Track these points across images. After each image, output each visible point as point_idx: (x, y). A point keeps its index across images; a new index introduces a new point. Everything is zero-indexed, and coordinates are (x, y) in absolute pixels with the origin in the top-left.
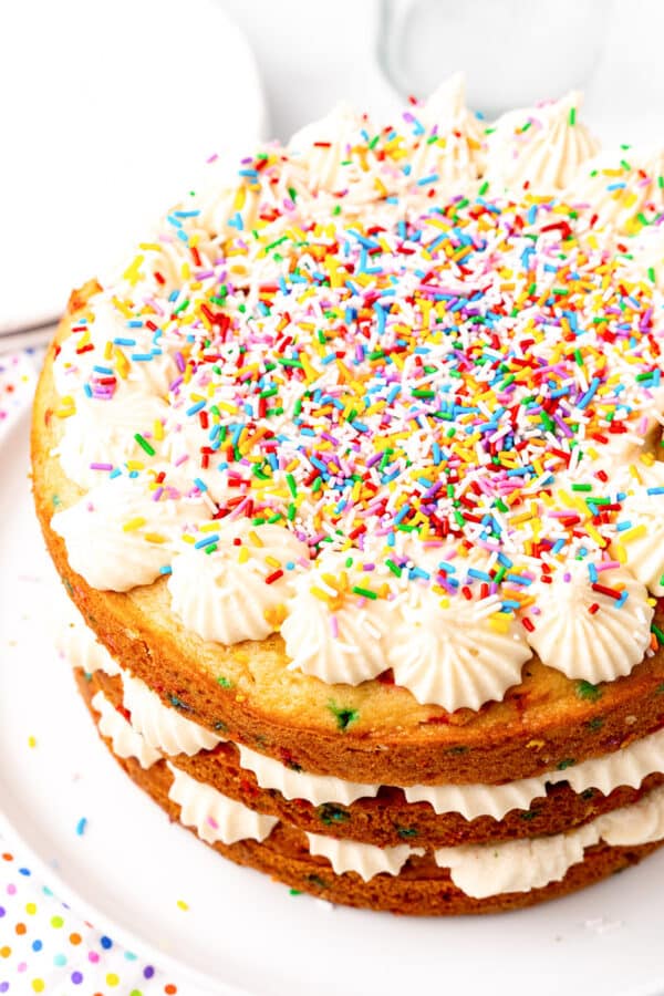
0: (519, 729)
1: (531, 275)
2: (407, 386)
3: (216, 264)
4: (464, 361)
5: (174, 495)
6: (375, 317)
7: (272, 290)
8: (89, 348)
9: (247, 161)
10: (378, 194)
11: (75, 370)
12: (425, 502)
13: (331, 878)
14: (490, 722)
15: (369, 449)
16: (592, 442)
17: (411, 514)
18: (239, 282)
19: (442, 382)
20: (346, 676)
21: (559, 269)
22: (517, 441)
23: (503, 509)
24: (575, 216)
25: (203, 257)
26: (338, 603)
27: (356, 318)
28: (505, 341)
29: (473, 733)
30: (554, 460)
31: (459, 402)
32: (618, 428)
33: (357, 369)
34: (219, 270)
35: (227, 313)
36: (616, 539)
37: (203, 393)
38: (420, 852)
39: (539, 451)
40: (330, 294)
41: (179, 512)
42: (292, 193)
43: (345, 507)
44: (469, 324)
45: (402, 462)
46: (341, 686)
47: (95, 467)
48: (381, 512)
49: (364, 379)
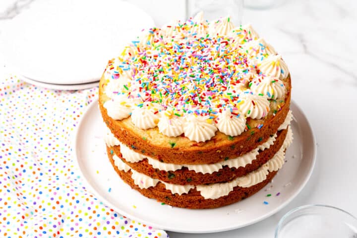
0: (214, 147)
1: (218, 52)
2: (189, 74)
3: (144, 51)
4: (202, 69)
5: (133, 97)
6: (181, 61)
7: (157, 56)
8: (113, 68)
9: (151, 29)
10: (182, 37)
11: (110, 73)
12: (192, 97)
13: (171, 197)
14: (207, 145)
15: (179, 87)
16: (232, 85)
17: (189, 100)
18: (149, 55)
19: (197, 74)
20: (173, 135)
21: (225, 51)
22: (214, 85)
23: (211, 99)
24: (229, 40)
25: (140, 50)
26: (171, 117)
27: (176, 61)
28: (212, 65)
29: (203, 148)
30: (223, 89)
31: (200, 77)
32: (238, 82)
33: (177, 72)
34: (144, 53)
35: (146, 60)
36: (237, 104)
37: (140, 77)
38: (193, 188)
39: (219, 87)
40: (171, 57)
41: (134, 101)
42: (162, 37)
43: (173, 99)
44: (204, 62)
45: (187, 90)
46: (172, 137)
47: (115, 93)
48: (182, 100)
49: (178, 74)
